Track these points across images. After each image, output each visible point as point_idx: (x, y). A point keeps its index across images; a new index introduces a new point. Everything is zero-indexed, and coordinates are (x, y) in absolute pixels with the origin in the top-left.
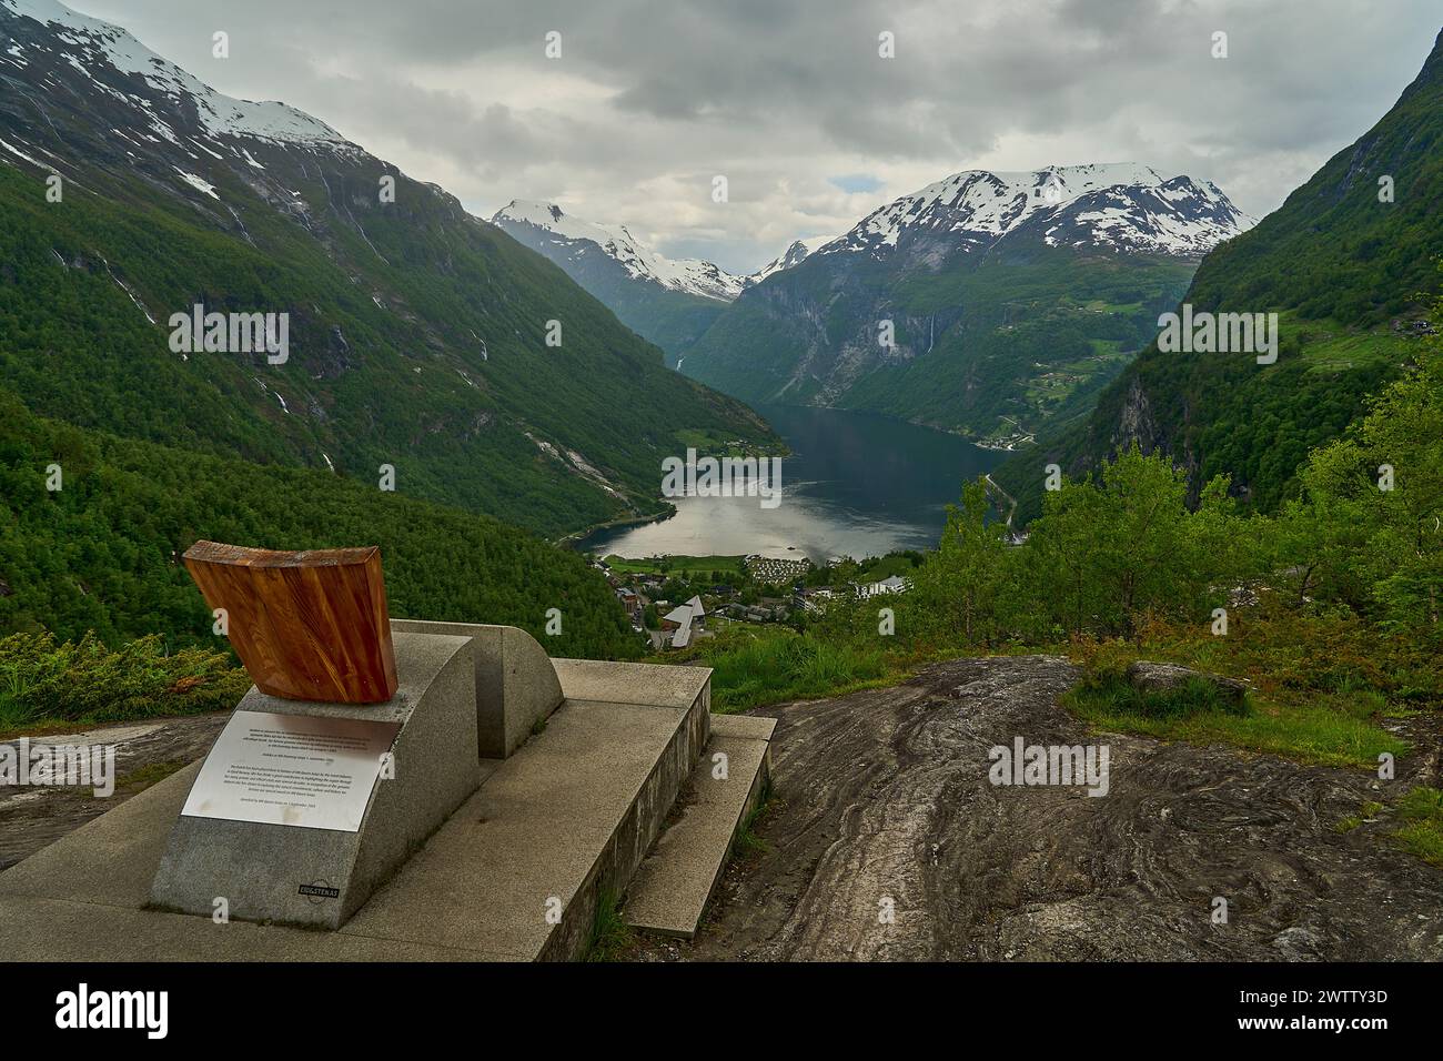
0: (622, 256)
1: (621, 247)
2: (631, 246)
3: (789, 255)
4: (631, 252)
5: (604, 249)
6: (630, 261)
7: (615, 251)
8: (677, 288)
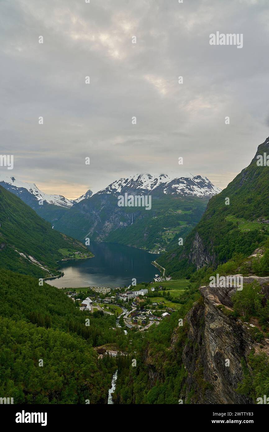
0: (34, 193)
1: (34, 190)
2: (37, 190)
3: (87, 194)
4: (37, 192)
5: (29, 191)
6: (37, 195)
7: (32, 192)
8: (52, 203)
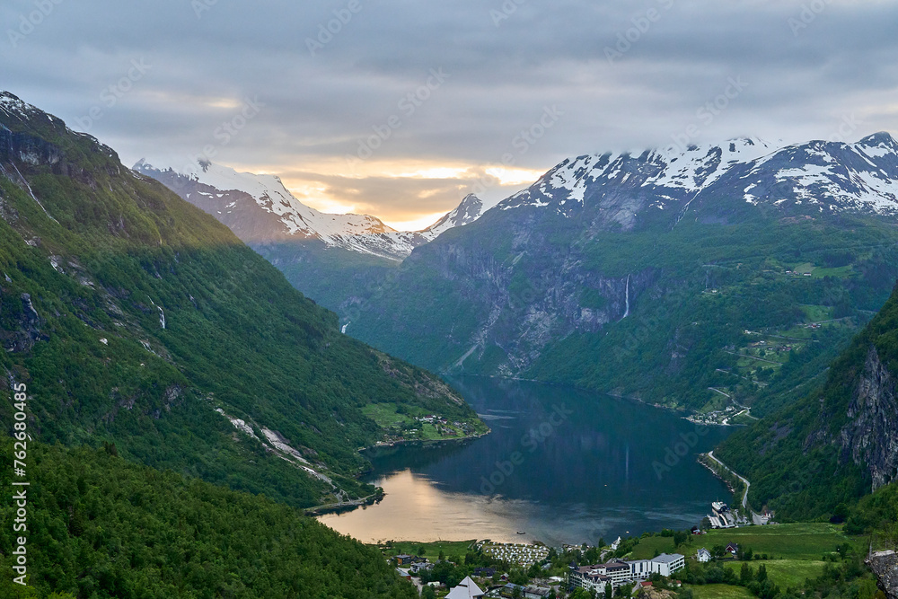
0: (278, 209)
1: (276, 199)
2: (288, 198)
3: (461, 209)
4: (287, 205)
5: (259, 202)
6: (287, 216)
7: (270, 204)
8: (339, 245)
